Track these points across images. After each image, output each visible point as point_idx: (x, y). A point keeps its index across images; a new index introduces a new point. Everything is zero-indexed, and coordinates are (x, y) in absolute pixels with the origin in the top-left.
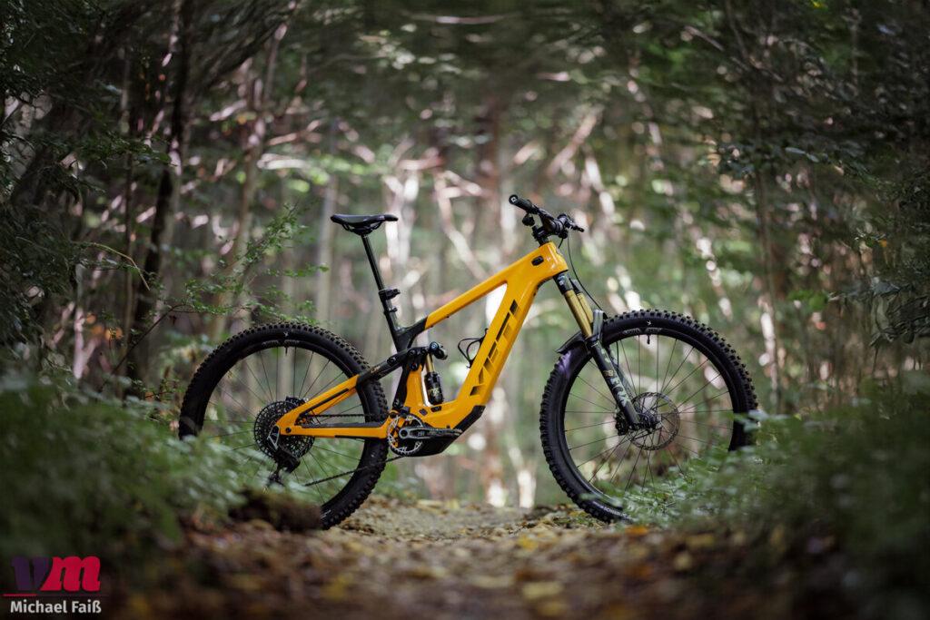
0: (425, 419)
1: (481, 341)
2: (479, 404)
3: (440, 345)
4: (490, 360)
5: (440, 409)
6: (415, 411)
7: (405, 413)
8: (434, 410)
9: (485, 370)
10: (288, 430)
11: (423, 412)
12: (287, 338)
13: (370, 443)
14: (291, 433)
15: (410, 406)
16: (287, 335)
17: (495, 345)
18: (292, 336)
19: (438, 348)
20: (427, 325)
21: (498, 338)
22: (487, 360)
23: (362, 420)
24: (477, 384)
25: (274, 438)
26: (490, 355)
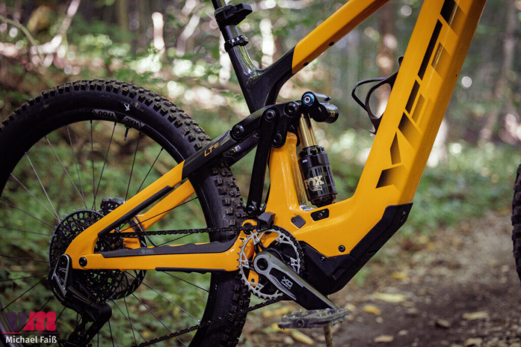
0: (299, 233)
1: (391, 81)
2: (395, 202)
3: (320, 96)
4: (409, 116)
5: (326, 214)
6: (284, 221)
7: (268, 225)
8: (316, 216)
9: (400, 136)
10: (83, 262)
11: (298, 221)
12: (128, 113)
13: (219, 277)
14: (88, 267)
15: (273, 212)
16: (128, 108)
17: (416, 86)
18: (134, 112)
19: (316, 102)
20: (295, 61)
21: (421, 73)
22: (404, 116)
23: (201, 240)
24: (388, 165)
25: (62, 275)
26: (408, 107)
